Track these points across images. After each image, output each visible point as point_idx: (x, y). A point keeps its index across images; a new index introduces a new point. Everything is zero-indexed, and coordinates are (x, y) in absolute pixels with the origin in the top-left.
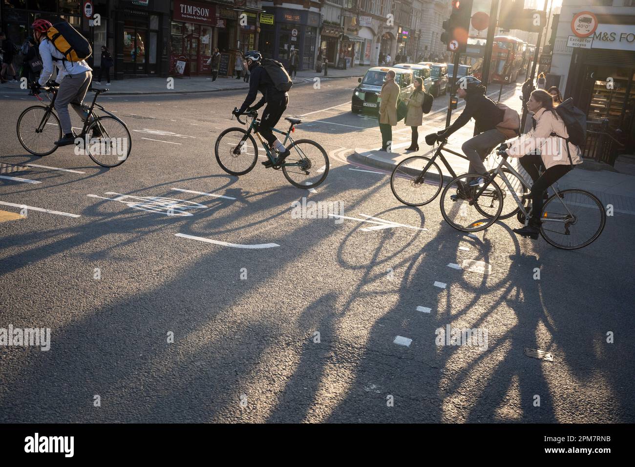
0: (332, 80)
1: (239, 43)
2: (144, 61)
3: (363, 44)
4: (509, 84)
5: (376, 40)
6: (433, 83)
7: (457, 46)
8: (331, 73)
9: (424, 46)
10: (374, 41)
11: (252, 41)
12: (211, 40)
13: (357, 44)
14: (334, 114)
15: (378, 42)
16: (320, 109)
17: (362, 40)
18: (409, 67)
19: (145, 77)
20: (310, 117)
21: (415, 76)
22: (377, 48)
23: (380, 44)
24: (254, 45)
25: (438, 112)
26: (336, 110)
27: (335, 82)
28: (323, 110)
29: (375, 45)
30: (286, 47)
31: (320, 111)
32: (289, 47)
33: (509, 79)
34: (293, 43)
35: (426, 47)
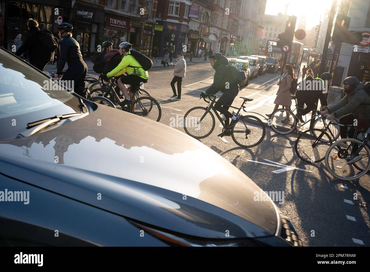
0: (196, 64)
1: (142, 41)
2: (87, 51)
3: (211, 43)
4: (296, 68)
5: (218, 42)
6: (259, 67)
7: (288, 49)
8: (194, 59)
9: (244, 45)
10: (217, 41)
11: (149, 40)
12: (126, 39)
13: (208, 43)
14: (204, 86)
15: (219, 42)
16: (195, 82)
17: (211, 41)
18: (248, 58)
19: (88, 60)
20: (191, 87)
21: (251, 63)
22: (218, 46)
23: (220, 44)
24: (150, 43)
25: (263, 85)
26: (203, 83)
27: (197, 65)
28: (197, 83)
29: (217, 44)
30: (168, 44)
31: (195, 83)
32: (170, 44)
33: (296, 65)
34: (172, 42)
35: (246, 46)
